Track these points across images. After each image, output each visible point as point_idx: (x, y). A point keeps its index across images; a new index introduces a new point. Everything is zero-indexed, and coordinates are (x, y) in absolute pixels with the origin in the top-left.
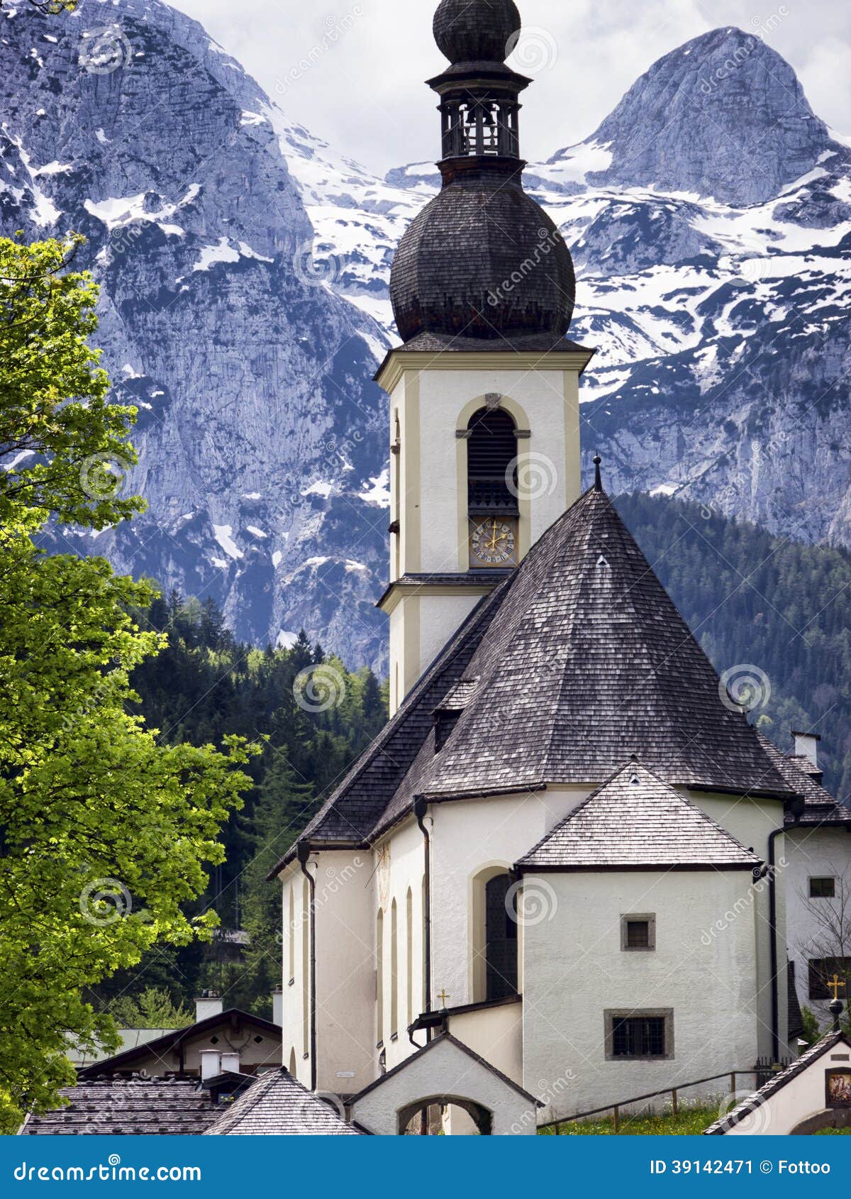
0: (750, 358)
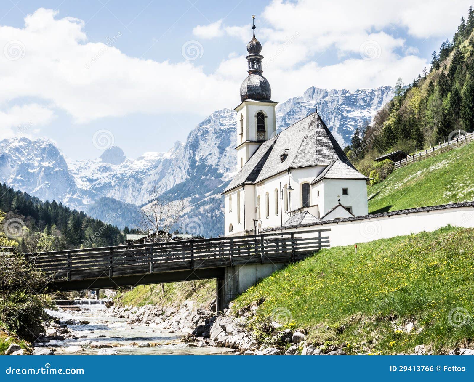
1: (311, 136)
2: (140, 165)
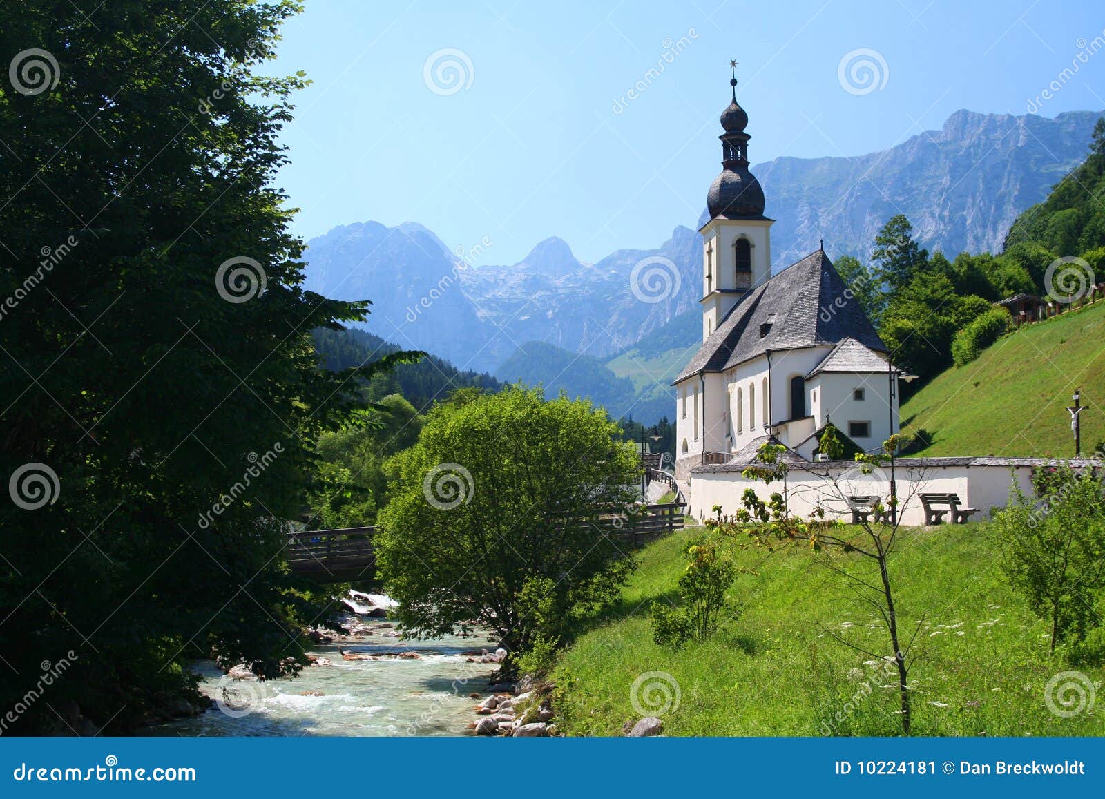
0: (560, 311)
1: (810, 293)
2: (605, 277)
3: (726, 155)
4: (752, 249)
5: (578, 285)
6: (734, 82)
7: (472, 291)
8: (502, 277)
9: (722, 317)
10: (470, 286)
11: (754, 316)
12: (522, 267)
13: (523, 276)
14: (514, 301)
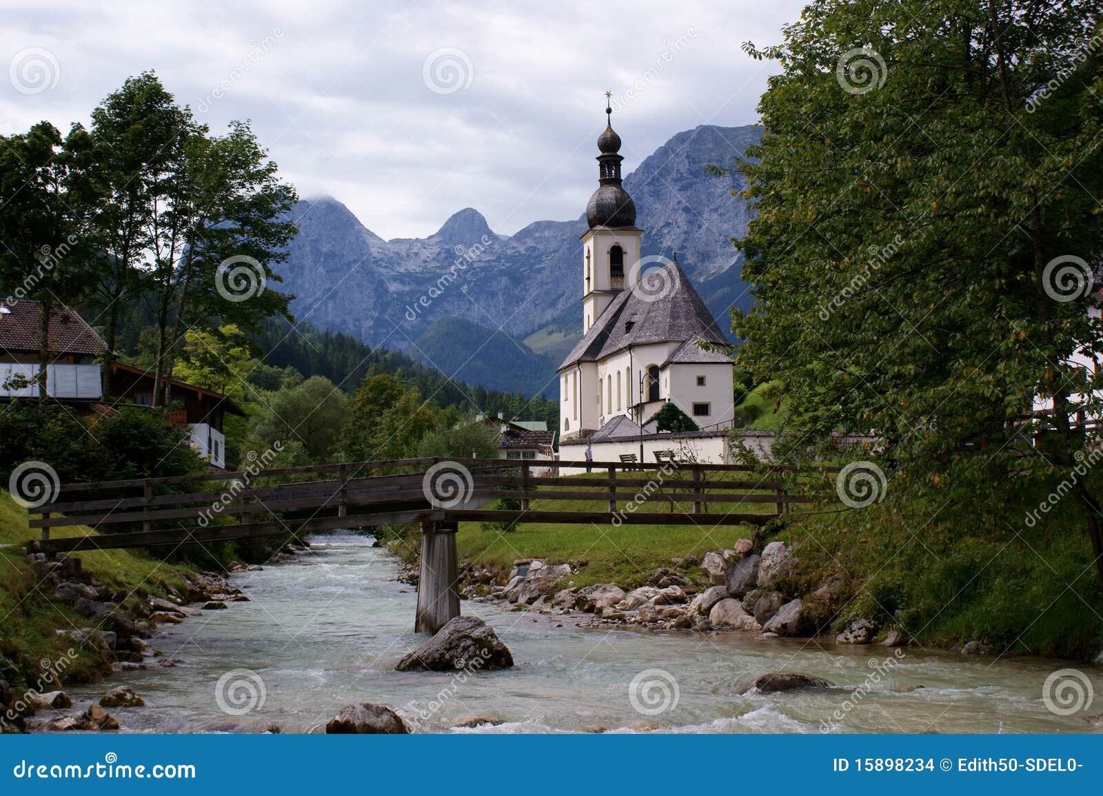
0: (475, 285)
2: (522, 250)
3: (602, 174)
4: (624, 256)
5: (494, 258)
6: (609, 111)
7: (383, 264)
8: (415, 251)
9: (600, 312)
10: (382, 260)
11: (623, 314)
12: (434, 240)
13: (437, 250)
14: (428, 275)
